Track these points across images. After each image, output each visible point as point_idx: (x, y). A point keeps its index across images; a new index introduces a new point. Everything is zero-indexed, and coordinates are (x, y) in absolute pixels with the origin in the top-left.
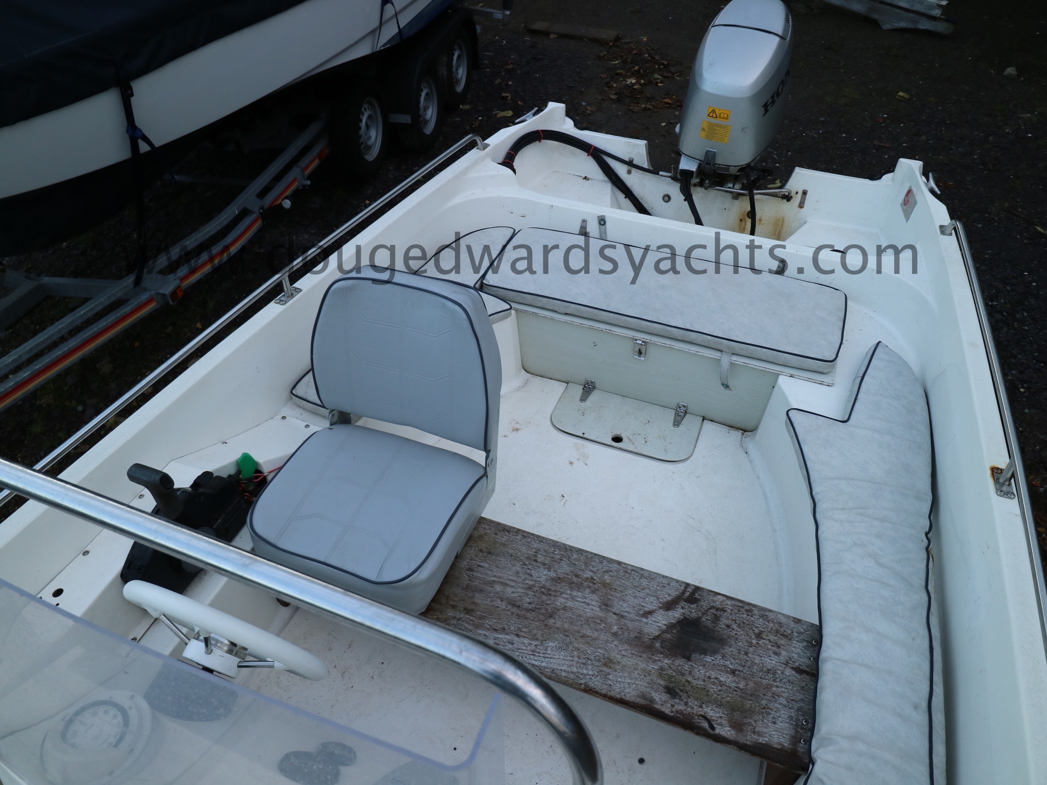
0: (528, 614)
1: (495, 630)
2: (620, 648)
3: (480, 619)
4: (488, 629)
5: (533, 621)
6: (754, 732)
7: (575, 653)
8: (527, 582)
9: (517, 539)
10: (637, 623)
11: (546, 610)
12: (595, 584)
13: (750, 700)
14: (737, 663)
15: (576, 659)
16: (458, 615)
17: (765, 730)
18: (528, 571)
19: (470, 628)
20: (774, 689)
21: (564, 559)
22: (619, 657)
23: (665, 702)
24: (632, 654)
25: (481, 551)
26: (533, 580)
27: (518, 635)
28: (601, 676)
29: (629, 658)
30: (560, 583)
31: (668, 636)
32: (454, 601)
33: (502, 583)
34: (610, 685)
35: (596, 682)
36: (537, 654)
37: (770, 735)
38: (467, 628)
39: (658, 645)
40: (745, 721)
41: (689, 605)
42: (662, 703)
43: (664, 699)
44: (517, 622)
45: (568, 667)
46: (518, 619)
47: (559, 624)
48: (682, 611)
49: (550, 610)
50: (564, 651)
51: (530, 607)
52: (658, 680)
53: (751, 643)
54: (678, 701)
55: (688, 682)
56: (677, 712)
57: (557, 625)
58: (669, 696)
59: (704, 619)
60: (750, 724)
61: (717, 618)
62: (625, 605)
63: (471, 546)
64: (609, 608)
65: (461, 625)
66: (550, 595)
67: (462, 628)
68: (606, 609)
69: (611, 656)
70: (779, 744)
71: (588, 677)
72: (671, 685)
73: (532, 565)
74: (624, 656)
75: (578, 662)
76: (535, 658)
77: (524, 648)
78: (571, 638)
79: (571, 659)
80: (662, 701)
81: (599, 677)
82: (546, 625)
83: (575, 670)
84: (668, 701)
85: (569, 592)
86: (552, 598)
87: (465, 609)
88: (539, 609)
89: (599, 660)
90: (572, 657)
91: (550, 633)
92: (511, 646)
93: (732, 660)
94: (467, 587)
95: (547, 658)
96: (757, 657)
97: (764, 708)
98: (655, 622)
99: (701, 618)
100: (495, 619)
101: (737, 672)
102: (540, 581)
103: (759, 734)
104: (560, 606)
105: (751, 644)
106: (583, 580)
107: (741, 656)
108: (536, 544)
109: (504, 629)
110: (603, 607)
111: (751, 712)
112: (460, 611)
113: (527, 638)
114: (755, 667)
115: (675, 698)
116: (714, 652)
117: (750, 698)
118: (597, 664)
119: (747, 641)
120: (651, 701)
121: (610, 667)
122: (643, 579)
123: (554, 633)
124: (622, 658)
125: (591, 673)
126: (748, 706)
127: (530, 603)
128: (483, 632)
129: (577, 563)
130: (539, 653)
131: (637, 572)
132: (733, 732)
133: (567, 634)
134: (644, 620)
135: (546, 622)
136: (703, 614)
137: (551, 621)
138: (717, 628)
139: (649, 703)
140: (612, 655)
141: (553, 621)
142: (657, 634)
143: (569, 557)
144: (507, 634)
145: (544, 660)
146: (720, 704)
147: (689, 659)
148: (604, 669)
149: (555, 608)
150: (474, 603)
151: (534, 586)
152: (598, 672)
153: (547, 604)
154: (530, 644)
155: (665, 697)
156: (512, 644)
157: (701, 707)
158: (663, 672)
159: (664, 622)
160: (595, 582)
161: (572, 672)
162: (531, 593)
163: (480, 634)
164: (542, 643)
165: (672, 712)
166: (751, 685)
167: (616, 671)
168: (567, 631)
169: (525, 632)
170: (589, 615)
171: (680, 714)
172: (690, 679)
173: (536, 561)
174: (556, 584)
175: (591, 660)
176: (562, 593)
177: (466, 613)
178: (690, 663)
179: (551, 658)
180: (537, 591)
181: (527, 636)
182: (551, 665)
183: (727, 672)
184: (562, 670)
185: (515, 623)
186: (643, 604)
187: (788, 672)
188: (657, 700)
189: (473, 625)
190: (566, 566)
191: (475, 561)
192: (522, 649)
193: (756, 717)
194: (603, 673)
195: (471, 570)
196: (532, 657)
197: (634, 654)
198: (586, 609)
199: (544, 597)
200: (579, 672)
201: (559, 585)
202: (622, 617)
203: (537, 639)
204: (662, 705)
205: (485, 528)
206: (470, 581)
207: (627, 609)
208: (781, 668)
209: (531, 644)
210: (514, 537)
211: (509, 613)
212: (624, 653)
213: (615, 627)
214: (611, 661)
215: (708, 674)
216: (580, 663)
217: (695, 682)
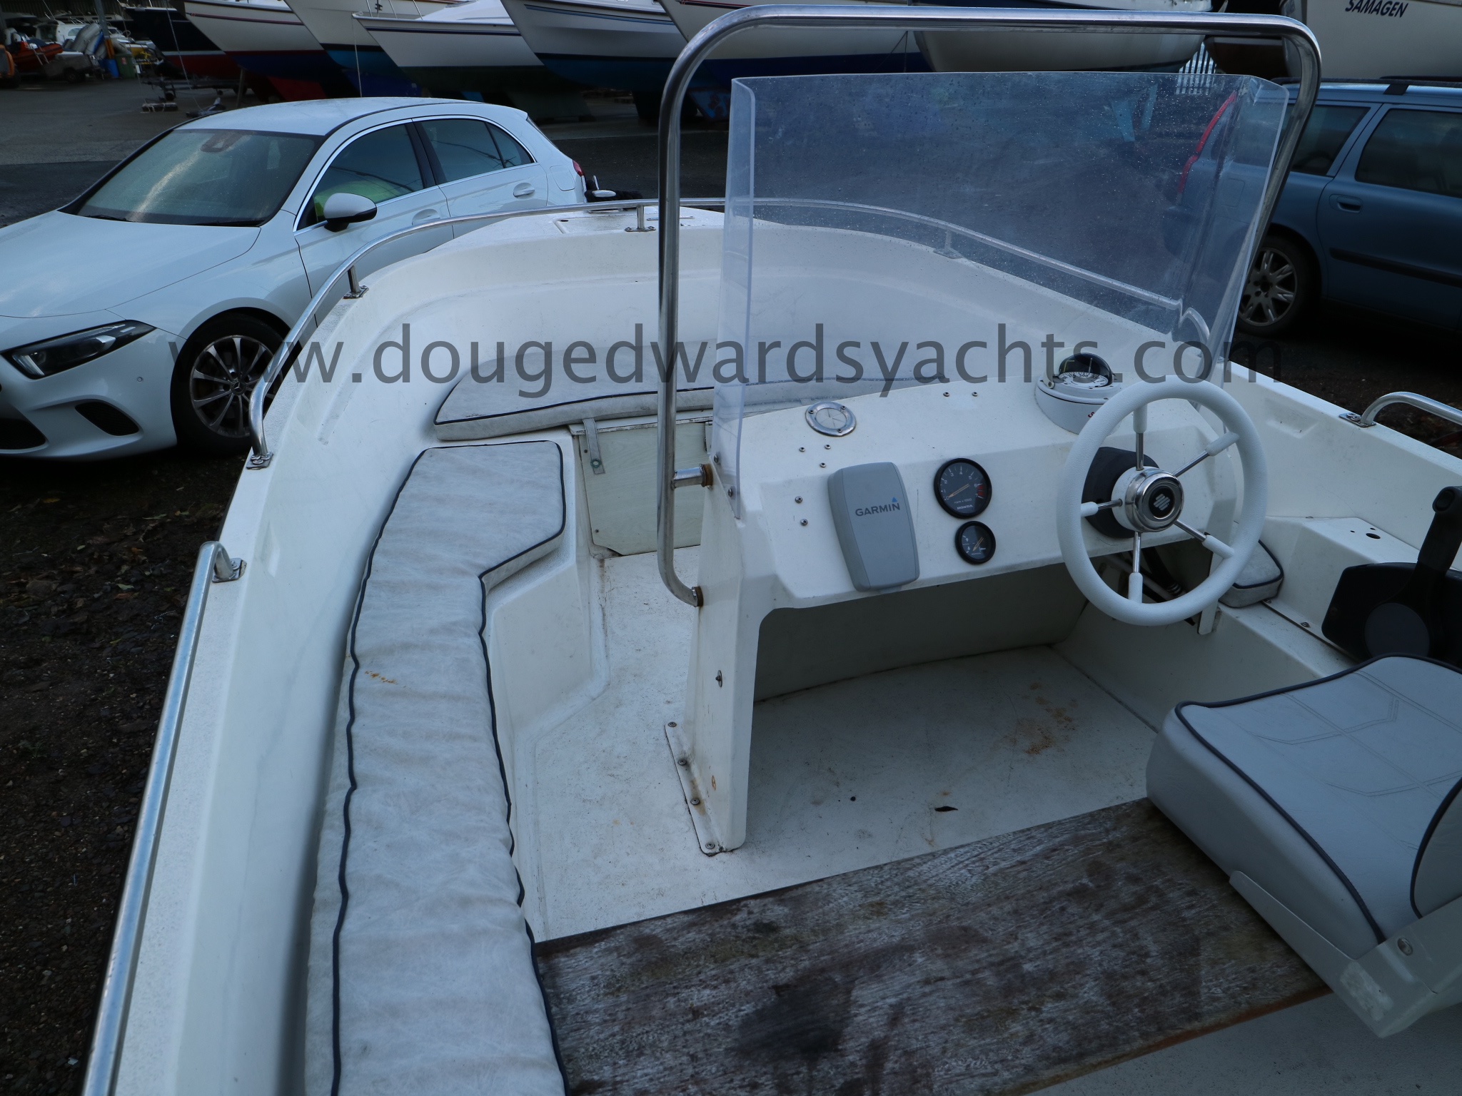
0: (1045, 895)
1: (1055, 850)
2: (884, 937)
3: (1088, 849)
4: (1062, 845)
5: (1029, 892)
6: (617, 949)
7: (932, 892)
8: (1106, 934)
9: (1216, 986)
10: (897, 988)
11: (1034, 917)
12: (1024, 1003)
13: (647, 987)
14: (699, 1031)
15: (922, 887)
16: (1116, 834)
17: (603, 960)
18: (1127, 949)
19: (1082, 833)
20: (616, 1029)
21: (1110, 1008)
22: (873, 926)
23: (764, 911)
24: (862, 941)
25: (1225, 928)
26: (1104, 941)
27: (1023, 863)
28: (872, 888)
29: (860, 933)
30: (1068, 965)
31: (835, 1002)
32: (1146, 845)
33: (1133, 908)
34: (850, 885)
35: (870, 877)
36: (974, 859)
37: (592, 958)
38: (1084, 829)
39: (838, 978)
40: (638, 956)
41: (849, 1078)
42: (766, 908)
43: (768, 913)
44: (1044, 877)
45: (921, 871)
46: (1049, 881)
47: (995, 910)
48: (851, 1058)
49: (1027, 919)
50: (948, 884)
51: (1057, 906)
52: (795, 932)
53: (696, 1083)
54: (748, 923)
55: (753, 956)
56: (739, 910)
57: (994, 907)
58: (765, 921)
59: (804, 1069)
60: (629, 955)
61: (783, 1088)
62: (942, 1004)
63: (1244, 923)
64: (958, 980)
65: (1095, 827)
66: (1056, 939)
67: (1089, 826)
68: (962, 976)
69: (885, 919)
70: (574, 955)
71: (886, 877)
72: (772, 937)
73: (1137, 963)
74: (869, 931)
75: (916, 884)
76: (969, 854)
77: (996, 855)
78: (959, 906)
79: (929, 882)
80: (768, 910)
81: (873, 885)
82: (1007, 898)
83: (911, 873)
84: (761, 914)
85: (1038, 962)
86: (1046, 937)
87: (1119, 846)
88: (1043, 911)
89: (894, 904)
90: (931, 886)
91: (990, 892)
92: (1012, 846)
93: (709, 1031)
94: (1160, 871)
95: (957, 864)
96: (672, 1063)
97: (619, 989)
98: (874, 1009)
99: (810, 1070)
100: (1073, 861)
101: (690, 1016)
102: (1093, 947)
103: (609, 951)
104: (1023, 934)
105: (695, 1079)
106: (1045, 995)
107: (699, 1047)
108: (1182, 999)
109: (1047, 858)
110: (968, 976)
111: (635, 974)
112: (1123, 840)
113: (1008, 868)
114: (665, 1044)
115: (755, 924)
116: (747, 1023)
117: (648, 991)
118: (893, 898)
119: (705, 1081)
120: (782, 901)
121: (872, 905)
122: (963, 1069)
123: (987, 896)
124: (869, 926)
125: (888, 884)
126: (644, 978)
127: (1063, 909)
128: (1062, 839)
129: (1088, 1017)
130: (974, 862)
131: (984, 1075)
132: (647, 931)
133: (971, 906)
134: (892, 1000)
135: (1013, 901)
136: (812, 1079)
137: (1008, 907)
138: (770, 1068)
139: (783, 897)
140: (884, 922)
141: (1006, 910)
142: (855, 993)
143: (1111, 1017)
144: (1036, 855)
145: (958, 859)
146: (689, 954)
147: (777, 989)
148: (877, 899)
149: (1025, 927)
150: (1122, 859)
151: (1091, 935)
152: (881, 890)
153: (1042, 924)
154: (996, 864)
155: (771, 918)
156: (1014, 850)
157: (712, 935)
158: (798, 946)
159: (860, 1018)
160: (1024, 1006)
161: (910, 869)
162: (1081, 922)
163: (1062, 834)
164: (984, 874)
165: (746, 906)
166: (656, 1012)
167: (860, 906)
168: (973, 910)
169: (1019, 872)
170: (974, 952)
171: (734, 910)
172: (754, 961)
173: (1143, 973)
174: (1069, 960)
175: (905, 897)
176: (1045, 953)
177: (1110, 843)
178: (771, 983)
179: (953, 867)
180: (1079, 931)
181: (1011, 870)
182: (943, 859)
183: (706, 1007)
184: (925, 863)
185: (1044, 873)
186: (917, 1025)
187: (607, 1073)
188: (776, 907)
189: (1084, 837)
190: (1094, 998)
191: (1208, 910)
192: (996, 852)
193: (625, 970)
194: (873, 893)
195: (1194, 893)
196: (976, 853)
197: (858, 943)
198: (987, 957)
199: (1057, 930)
200: (902, 874)
201: (1063, 962)
202: (927, 982)
203: (995, 875)
204: (765, 905)
205: (1279, 967)
206: (1168, 880)
207: (931, 999)
208: (621, 1071)
209: (994, 865)
210: (1225, 986)
211: (1070, 879)
212: (875, 935)
213: (920, 960)
214: (879, 913)
215: (733, 985)
216: (914, 885)
217: (744, 961)
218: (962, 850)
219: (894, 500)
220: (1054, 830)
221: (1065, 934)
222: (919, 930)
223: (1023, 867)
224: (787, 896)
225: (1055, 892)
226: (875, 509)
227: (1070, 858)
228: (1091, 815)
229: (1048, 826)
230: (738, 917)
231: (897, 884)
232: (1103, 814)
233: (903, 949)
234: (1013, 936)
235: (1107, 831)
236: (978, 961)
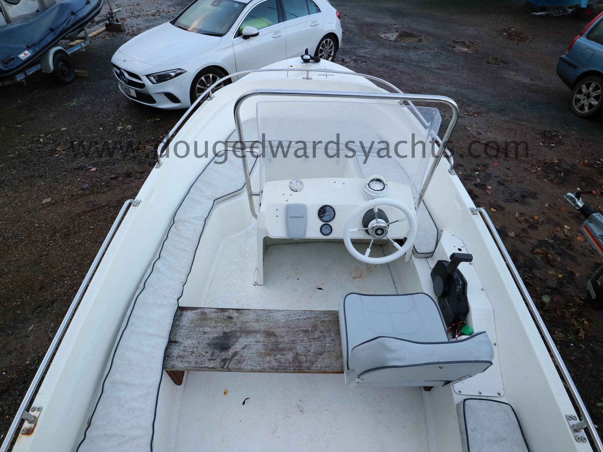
0: (298, 329)
1: (309, 318)
2: (254, 328)
3: (317, 320)
4: (311, 317)
5: (295, 327)
6: (197, 313)
7: (272, 320)
8: (304, 344)
9: (320, 364)
10: (249, 341)
11: (291, 334)
14: (203, 337)
15: (271, 318)
16: (327, 319)
17: (193, 315)
18: (306, 349)
19: (319, 316)
20: (187, 331)
21: (292, 361)
23: (232, 313)
24: (249, 327)
25: (334, 351)
26: (302, 345)
27: (299, 319)
28: (260, 315)
29: (250, 325)
30: (290, 348)
31: (234, 340)
32: (332, 324)
33: (316, 339)
34: (255, 313)
35: (261, 312)
37: (191, 314)
38: (320, 315)
39: (238, 334)
40: (200, 316)
41: (226, 357)
45: (274, 314)
46: (301, 326)
47: (283, 329)
48: (229, 353)
49: (289, 334)
50: (277, 319)
51: (298, 333)
52: (236, 321)
53: (196, 348)
54: (227, 315)
55: (224, 324)
56: (227, 311)
57: (284, 329)
58: (231, 316)
59: (219, 352)
60: (198, 315)
61: (212, 355)
62: (256, 348)
63: (339, 351)
64: (263, 344)
66: (292, 341)
70: (187, 312)
71: (264, 313)
72: (231, 320)
73: (306, 353)
74: (252, 326)
75: (270, 317)
77: (294, 315)
78: (276, 326)
79: (273, 317)
82: (288, 327)
83: (270, 314)
85: (284, 345)
86: (290, 340)
87: (325, 322)
88: (294, 333)
89: (262, 321)
92: (299, 314)
93: (205, 338)
94: (330, 332)
95: (283, 315)
96: (194, 342)
97: (192, 323)
98: (241, 344)
99: (220, 353)
101: (203, 333)
102: (299, 346)
103: (195, 313)
104: (285, 337)
105: (197, 347)
106: (279, 353)
107: (201, 341)
108: (309, 364)
109: (305, 320)
110: (266, 343)
111: (197, 320)
112: (327, 321)
113: (294, 320)
114: (195, 338)
115: (229, 316)
116: (213, 339)
117: (198, 325)
118: (262, 319)
119: (198, 348)
120: (238, 312)
121: (256, 319)
122: (250, 363)
123: (284, 325)
124: (253, 324)
125: (264, 315)
126: (199, 322)
127: (299, 334)
128: (313, 316)
129: (285, 361)
130: (287, 316)
131: (254, 366)
132: (205, 311)
133: (278, 327)
134: (246, 343)
135: (289, 328)
136: (219, 355)
137: (287, 330)
138: (212, 350)
140: (257, 324)
141: (286, 330)
142: (239, 339)
143: (290, 363)
144: (303, 318)
145: (284, 313)
146: (211, 319)
147: (224, 333)
148: (259, 318)
149: (287, 336)
150: (323, 326)
151: (301, 343)
153: (291, 336)
154: (292, 318)
155: (233, 315)
156: (299, 315)
157: (218, 316)
158: (234, 324)
159: (237, 345)
160: (273, 354)
162: (301, 339)
164: (287, 320)
165: (229, 311)
166: (197, 330)
167: (254, 319)
168: (278, 328)
169: (296, 321)
170: (271, 338)
172: (223, 325)
173: (305, 355)
175: (265, 320)
177: (323, 321)
178: (223, 331)
179: (281, 315)
180: (298, 341)
182: (280, 312)
183: (207, 332)
184: (276, 312)
185: (302, 323)
186: (248, 351)
187: (180, 340)
188: (235, 313)
189: (318, 317)
190: (290, 358)
191: (333, 345)
193: (196, 318)
195: (333, 340)
196: (289, 313)
198: (273, 340)
199: (294, 339)
200: (268, 313)
201: (289, 347)
202: (256, 342)
203: (290, 320)
205: (338, 364)
206: (331, 335)
207: (254, 346)
208: (184, 341)
210: (322, 365)
211: (306, 327)
213: (258, 336)
214: (257, 322)
215: (216, 329)
217: (221, 324)
218: (286, 312)
219: (302, 215)
220: (312, 313)
221: (295, 341)
222: (263, 329)
223: (298, 320)
224: (240, 311)
225: (300, 329)
226: (296, 217)
227: (310, 322)
228: (325, 311)
229: (312, 311)
230: (226, 313)
231: (266, 316)
232: (328, 312)
233: (257, 332)
234: (283, 337)
235: (325, 317)
236: (271, 340)
